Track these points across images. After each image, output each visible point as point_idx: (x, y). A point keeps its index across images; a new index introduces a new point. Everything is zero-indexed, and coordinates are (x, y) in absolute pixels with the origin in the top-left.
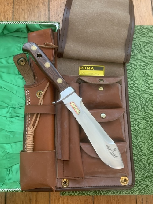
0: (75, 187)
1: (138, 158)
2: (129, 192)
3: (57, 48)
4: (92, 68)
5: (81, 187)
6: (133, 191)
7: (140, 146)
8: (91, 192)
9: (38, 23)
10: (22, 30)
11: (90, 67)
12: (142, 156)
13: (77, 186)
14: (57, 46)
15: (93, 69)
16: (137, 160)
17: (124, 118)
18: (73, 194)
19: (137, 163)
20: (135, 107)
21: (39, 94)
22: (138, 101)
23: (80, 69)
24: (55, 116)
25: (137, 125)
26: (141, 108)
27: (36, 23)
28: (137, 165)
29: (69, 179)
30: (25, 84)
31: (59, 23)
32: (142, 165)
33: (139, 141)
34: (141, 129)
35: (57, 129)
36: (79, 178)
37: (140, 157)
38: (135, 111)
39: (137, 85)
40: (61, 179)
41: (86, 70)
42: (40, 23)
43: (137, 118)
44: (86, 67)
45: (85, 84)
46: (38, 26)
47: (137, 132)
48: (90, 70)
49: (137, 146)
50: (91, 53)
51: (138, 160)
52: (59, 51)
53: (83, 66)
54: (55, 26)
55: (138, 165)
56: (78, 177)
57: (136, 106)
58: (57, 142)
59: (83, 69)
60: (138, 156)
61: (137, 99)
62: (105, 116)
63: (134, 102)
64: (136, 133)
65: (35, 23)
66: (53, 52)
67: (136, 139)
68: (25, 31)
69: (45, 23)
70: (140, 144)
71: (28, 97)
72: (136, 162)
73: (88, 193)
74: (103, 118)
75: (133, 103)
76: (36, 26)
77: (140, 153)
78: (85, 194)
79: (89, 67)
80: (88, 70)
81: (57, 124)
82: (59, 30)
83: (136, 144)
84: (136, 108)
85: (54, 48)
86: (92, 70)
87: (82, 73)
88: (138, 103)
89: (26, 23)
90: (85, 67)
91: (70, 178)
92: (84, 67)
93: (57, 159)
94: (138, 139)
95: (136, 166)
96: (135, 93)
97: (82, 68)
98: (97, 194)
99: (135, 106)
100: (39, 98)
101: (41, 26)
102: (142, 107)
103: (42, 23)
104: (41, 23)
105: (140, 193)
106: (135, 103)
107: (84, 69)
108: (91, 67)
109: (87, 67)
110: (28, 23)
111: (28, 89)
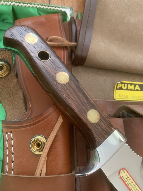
4: (137, 86)
9: (35, 6)
10: (4, 17)
11: (133, 86)
15: (139, 89)
21: (38, 145)
23: (117, 89)
27: (31, 6)
31: (71, 9)
41: (127, 89)
42: (38, 7)
44: (126, 85)
46: (34, 12)
48: (134, 90)
53: (122, 83)
54: (64, 14)
59: (121, 88)
65: (29, 5)
68: (10, 19)
69: (47, 7)
71: (10, 151)
76: (32, 11)
79: (131, 85)
80: (130, 90)
82: (72, 18)
86: (137, 90)
87: (120, 96)
89: (14, 3)
90: (125, 84)
92: (123, 85)
97: (120, 86)
100: (37, 153)
101: (40, 13)
103: (42, 7)
104: (40, 6)
107: (123, 88)
108: (135, 85)
109: (128, 84)
110: (16, 4)
111: (11, 130)
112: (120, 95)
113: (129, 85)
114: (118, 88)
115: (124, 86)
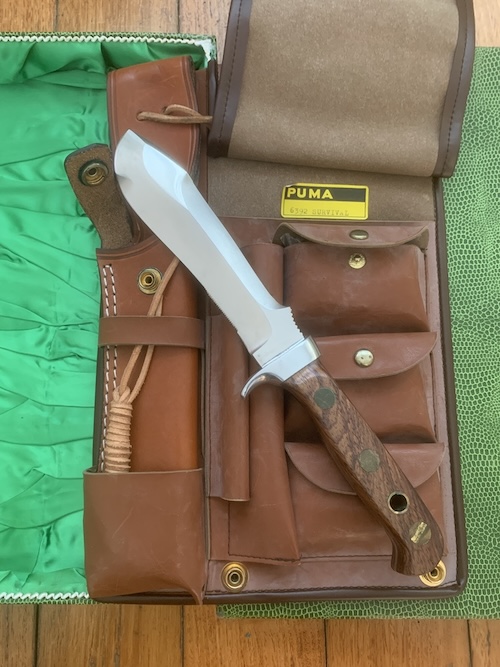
0: (269, 591)
1: (477, 495)
2: (447, 608)
3: (209, 125)
4: (327, 191)
5: (289, 591)
6: (461, 607)
7: (485, 457)
8: (319, 606)
9: (142, 40)
10: (87, 62)
11: (318, 191)
12: (491, 490)
13: (274, 585)
14: (208, 118)
15: (331, 197)
16: (474, 505)
17: (432, 364)
18: (261, 613)
19: (475, 515)
20: (471, 328)
21: (149, 280)
22: (480, 307)
23: (286, 198)
24: (200, 353)
25: (475, 386)
26: (491, 330)
27: (136, 40)
28: (473, 520)
29: (247, 565)
30: (99, 247)
31: (213, 39)
32: (491, 521)
33: (483, 441)
34: (488, 399)
35: (207, 398)
36: (282, 560)
37: (485, 495)
38: (468, 340)
39: (479, 252)
40: (219, 564)
41: (307, 198)
42: (149, 41)
43: (478, 365)
44: (305, 190)
45: (302, 247)
46: (142, 51)
47: (477, 412)
48: (321, 199)
49: (475, 456)
50: (324, 143)
51: (479, 505)
52: (215, 134)
53: (296, 187)
54: (200, 50)
55: (478, 520)
56: (278, 557)
57: (475, 324)
58: (208, 442)
59: (294, 197)
60: (478, 491)
61: (478, 300)
62: (370, 360)
63: (467, 311)
64: (472, 413)
65: (132, 38)
66: (192, 136)
67: (473, 435)
68: (99, 67)
69: (165, 40)
70: (487, 451)
71: (110, 291)
72: (473, 510)
73: (310, 610)
74: (362, 366)
75: (463, 312)
76: (137, 48)
77: (485, 479)
78: (299, 612)
79: (315, 189)
80: (313, 199)
81: (208, 382)
82: (213, 63)
83: (472, 451)
84: (475, 329)
85: (198, 125)
86: (327, 199)
87: (292, 211)
88: (480, 312)
89: (103, 37)
90: (302, 188)
91: (251, 560)
92: (299, 190)
93: (210, 497)
94: (478, 435)
95: (473, 525)
96: (472, 281)
97: (294, 192)
98: (340, 613)
99: (470, 323)
100: (147, 292)
101: (153, 51)
102: (492, 325)
103: (156, 41)
104: (153, 39)
105: (482, 612)
106: (471, 314)
107: (299, 195)
108: (323, 190)
109: (308, 188)
110: (108, 40)
111: (111, 261)
112: (291, 209)
113: (311, 191)
114: (289, 196)
115: (302, 193)
